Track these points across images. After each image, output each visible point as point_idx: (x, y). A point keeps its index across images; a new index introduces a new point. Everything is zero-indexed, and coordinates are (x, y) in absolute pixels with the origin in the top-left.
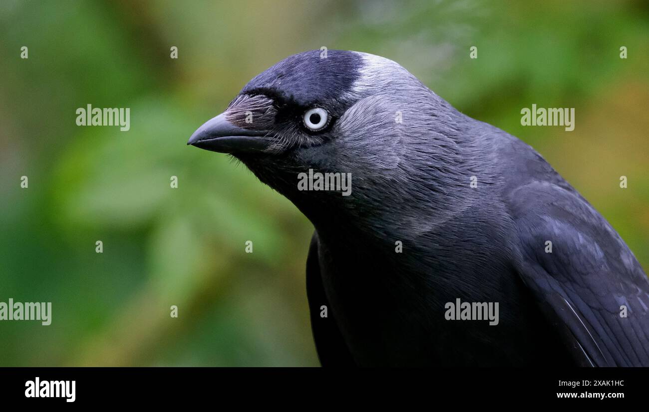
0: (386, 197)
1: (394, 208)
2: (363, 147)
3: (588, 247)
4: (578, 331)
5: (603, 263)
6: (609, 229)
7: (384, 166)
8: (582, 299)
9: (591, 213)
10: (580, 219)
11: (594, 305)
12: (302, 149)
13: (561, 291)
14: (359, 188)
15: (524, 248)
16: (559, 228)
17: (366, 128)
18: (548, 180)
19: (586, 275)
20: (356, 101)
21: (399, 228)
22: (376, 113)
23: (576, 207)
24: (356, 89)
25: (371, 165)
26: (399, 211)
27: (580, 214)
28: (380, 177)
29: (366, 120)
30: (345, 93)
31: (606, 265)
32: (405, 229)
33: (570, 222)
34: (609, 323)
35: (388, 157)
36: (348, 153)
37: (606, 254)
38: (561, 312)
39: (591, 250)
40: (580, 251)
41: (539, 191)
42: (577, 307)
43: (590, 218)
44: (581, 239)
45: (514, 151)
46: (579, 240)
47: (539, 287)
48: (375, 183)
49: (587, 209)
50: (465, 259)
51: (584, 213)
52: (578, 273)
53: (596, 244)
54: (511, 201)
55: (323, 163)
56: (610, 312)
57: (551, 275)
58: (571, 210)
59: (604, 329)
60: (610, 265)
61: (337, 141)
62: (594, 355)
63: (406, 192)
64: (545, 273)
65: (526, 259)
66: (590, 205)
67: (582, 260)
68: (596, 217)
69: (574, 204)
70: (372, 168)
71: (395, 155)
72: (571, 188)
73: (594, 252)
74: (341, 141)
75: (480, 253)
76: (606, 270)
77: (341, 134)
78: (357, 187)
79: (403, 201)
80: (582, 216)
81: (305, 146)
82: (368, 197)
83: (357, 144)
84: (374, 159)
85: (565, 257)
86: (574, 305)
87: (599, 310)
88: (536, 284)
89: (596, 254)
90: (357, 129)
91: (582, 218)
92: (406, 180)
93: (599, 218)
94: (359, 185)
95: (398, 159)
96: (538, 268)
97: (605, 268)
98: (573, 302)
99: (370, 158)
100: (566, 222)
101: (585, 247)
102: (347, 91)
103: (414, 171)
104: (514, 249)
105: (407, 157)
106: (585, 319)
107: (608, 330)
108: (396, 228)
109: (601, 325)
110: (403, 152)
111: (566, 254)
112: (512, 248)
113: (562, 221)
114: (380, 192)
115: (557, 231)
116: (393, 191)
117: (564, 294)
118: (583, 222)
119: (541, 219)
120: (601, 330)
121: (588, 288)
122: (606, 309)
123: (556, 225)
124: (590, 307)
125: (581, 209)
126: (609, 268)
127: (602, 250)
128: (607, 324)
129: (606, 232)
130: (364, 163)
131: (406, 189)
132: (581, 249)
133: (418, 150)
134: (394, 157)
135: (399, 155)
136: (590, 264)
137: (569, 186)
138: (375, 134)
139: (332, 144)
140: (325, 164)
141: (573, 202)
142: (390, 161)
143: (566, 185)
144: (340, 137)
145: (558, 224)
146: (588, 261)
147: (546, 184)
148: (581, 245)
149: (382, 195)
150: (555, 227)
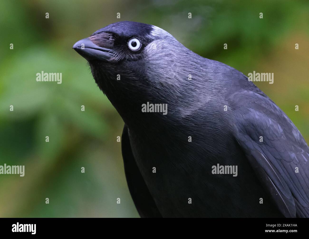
0: (168, 94)
1: (172, 102)
2: (158, 64)
3: (274, 126)
4: (269, 171)
5: (282, 135)
6: (286, 117)
7: (167, 76)
8: (271, 154)
9: (276, 108)
10: (270, 111)
11: (277, 157)
12: (128, 61)
13: (259, 149)
14: (155, 88)
15: (239, 126)
16: (258, 116)
17: (159, 55)
18: (252, 90)
19: (273, 141)
20: (153, 40)
21: (174, 114)
22: (163, 48)
23: (268, 104)
24: (153, 34)
25: (161, 74)
26: (174, 104)
27: (270, 108)
28: (166, 82)
29: (158, 51)
30: (148, 35)
31: (284, 136)
32: (176, 114)
33: (264, 112)
34: (286, 167)
35: (170, 72)
36: (150, 66)
37: (284, 130)
38: (259, 160)
39: (276, 128)
40: (270, 127)
41: (247, 95)
42: (268, 158)
43: (276, 111)
44: (270, 122)
45: (231, 74)
46: (269, 122)
47: (247, 147)
48: (163, 86)
49: (274, 106)
50: (208, 132)
51: (272, 108)
52: (269, 140)
53: (279, 125)
54: (231, 100)
55: (138, 70)
56: (286, 161)
57: (254, 141)
58: (265, 106)
59: (283, 170)
60: (287, 136)
61: (145, 59)
62: (277, 184)
63: (179, 92)
64: (251, 139)
65: (240, 132)
66: (275, 104)
67: (271, 133)
68: (279, 111)
69: (267, 103)
70: (162, 76)
71: (173, 71)
72: (264, 95)
73: (278, 129)
74: (147, 59)
75: (215, 129)
76: (284, 139)
77: (147, 55)
78: (154, 87)
79: (177, 98)
80: (271, 110)
81: (129, 60)
82: (159, 93)
83: (154, 62)
84: (163, 71)
85: (261, 131)
86: (267, 157)
87: (280, 160)
88: (246, 145)
89: (279, 130)
90: (155, 54)
91: (271, 111)
92: (178, 85)
93: (281, 111)
94: (155, 86)
95: (174, 74)
96: (247, 136)
97: (284, 138)
98: (265, 155)
99: (161, 71)
100: (262, 112)
101: (272, 126)
102: (149, 34)
103: (183, 80)
104: (233, 125)
105: (179, 73)
106: (273, 164)
107: (285, 171)
108: (172, 113)
109: (282, 168)
110: (177, 71)
111: (262, 130)
112: (232, 125)
113: (260, 112)
114: (165, 92)
115: (257, 117)
116: (172, 91)
117: (261, 151)
118: (272, 113)
119: (248, 110)
120: (281, 171)
121: (274, 148)
122: (284, 160)
123: (257, 114)
124: (275, 158)
125: (270, 106)
126: (286, 138)
127: (282, 128)
128: (285, 167)
129: (284, 119)
130: (158, 73)
131: (179, 91)
132: (271, 127)
133: (184, 70)
134: (172, 72)
135: (175, 72)
136: (276, 135)
137: (264, 94)
138: (163, 58)
139: (143, 60)
140: (139, 71)
141: (266, 102)
142: (170, 74)
143: (262, 93)
144: (147, 57)
145: (258, 113)
146: (274, 134)
147: (251, 92)
148: (270, 125)
149: (166, 93)
150: (256, 115)
